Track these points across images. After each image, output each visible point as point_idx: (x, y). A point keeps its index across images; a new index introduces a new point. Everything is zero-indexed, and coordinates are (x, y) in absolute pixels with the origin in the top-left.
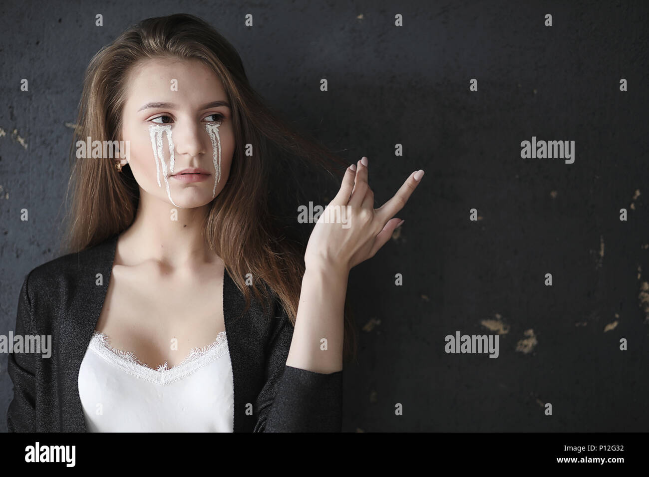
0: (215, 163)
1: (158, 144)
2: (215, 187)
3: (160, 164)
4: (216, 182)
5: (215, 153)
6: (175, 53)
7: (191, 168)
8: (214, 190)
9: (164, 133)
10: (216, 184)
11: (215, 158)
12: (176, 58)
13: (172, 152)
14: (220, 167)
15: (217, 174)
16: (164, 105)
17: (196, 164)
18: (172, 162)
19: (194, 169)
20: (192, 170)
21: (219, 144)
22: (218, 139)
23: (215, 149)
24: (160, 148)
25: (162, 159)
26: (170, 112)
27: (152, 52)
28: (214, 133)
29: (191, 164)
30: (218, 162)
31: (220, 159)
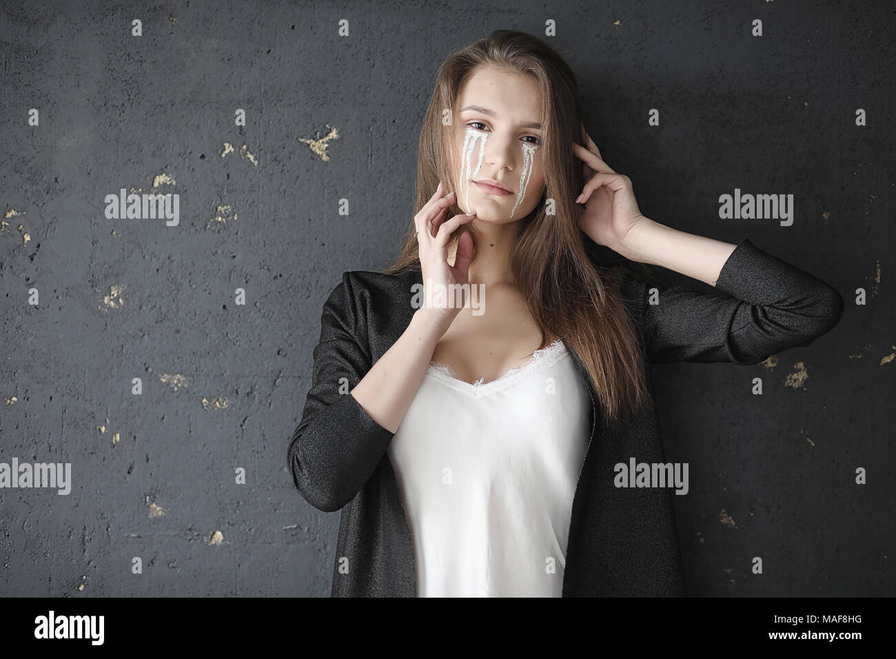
0: (522, 183)
1: (470, 147)
2: (515, 208)
3: (466, 167)
4: (517, 203)
5: (524, 173)
6: (514, 63)
7: (493, 180)
8: (513, 211)
9: (479, 140)
10: (516, 205)
11: (523, 178)
12: (514, 69)
13: (481, 159)
14: (525, 189)
15: (520, 194)
16: (486, 110)
17: (500, 176)
18: (478, 169)
19: (496, 181)
20: (494, 182)
21: (531, 167)
22: (532, 161)
23: (526, 170)
24: (470, 152)
25: (469, 163)
26: (489, 121)
27: (493, 59)
28: (529, 154)
29: (495, 178)
30: (524, 185)
31: (528, 181)
